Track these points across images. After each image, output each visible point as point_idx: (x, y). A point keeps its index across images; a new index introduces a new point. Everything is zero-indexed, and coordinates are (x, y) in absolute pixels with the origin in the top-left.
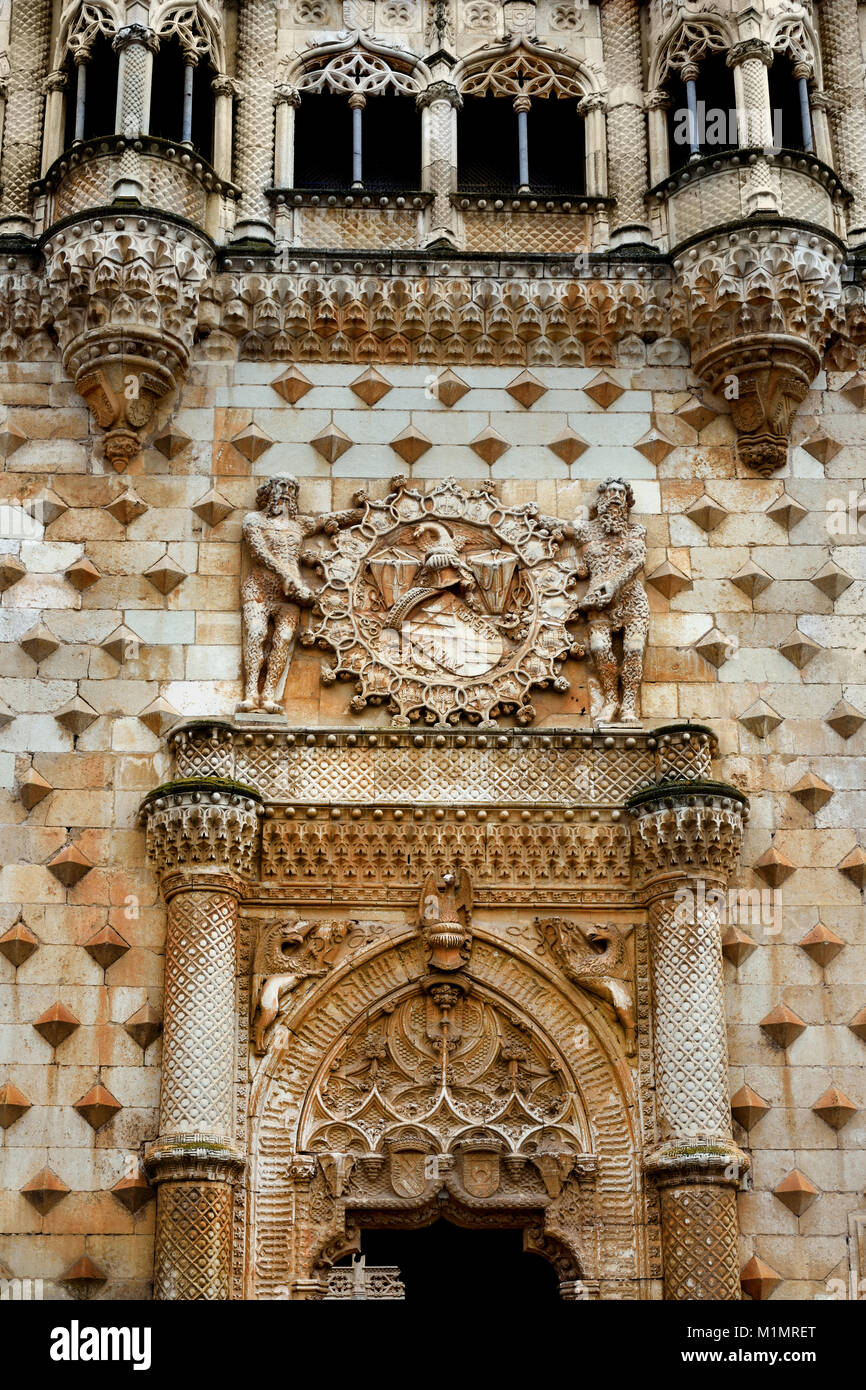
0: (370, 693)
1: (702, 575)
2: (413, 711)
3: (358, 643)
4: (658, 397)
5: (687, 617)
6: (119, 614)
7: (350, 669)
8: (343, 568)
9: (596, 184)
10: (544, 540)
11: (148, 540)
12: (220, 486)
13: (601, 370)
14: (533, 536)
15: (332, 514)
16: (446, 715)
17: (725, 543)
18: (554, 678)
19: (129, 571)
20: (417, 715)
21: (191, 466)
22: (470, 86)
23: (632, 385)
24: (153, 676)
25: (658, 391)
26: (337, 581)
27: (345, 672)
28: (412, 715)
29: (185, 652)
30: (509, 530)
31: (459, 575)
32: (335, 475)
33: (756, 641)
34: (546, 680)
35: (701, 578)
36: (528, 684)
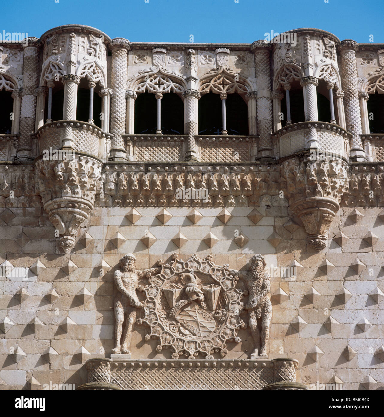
0: (164, 344)
1: (293, 293)
2: (180, 352)
3: (159, 323)
4: (276, 219)
5: (287, 311)
6: (66, 312)
7: (156, 335)
8: (153, 292)
9: (252, 130)
10: (231, 280)
11: (78, 281)
12: (105, 258)
13: (254, 208)
14: (227, 278)
15: (149, 270)
16: (193, 353)
17: (303, 279)
18: (235, 337)
19: (70, 294)
20: (182, 353)
21: (94, 250)
22: (203, 89)
23: (266, 214)
24: (80, 337)
25: (276, 217)
26: (151, 298)
27: (154, 336)
28: (180, 353)
29: (92, 327)
30: (217, 276)
31: (198, 295)
32: (150, 253)
33: (314, 321)
34: (232, 338)
35: (293, 295)
36: (225, 340)
